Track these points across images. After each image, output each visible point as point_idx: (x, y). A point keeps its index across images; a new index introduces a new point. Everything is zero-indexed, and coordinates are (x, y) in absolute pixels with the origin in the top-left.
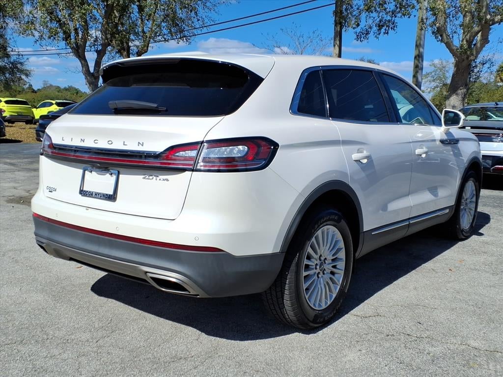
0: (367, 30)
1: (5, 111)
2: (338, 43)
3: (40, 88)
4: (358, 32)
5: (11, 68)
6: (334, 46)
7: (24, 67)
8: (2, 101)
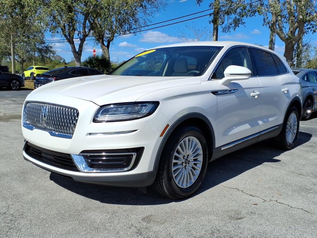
0: (229, 26)
1: (35, 73)
2: (215, 33)
3: (70, 62)
4: (224, 27)
5: (45, 50)
6: (213, 35)
7: (52, 50)
8: (34, 68)
